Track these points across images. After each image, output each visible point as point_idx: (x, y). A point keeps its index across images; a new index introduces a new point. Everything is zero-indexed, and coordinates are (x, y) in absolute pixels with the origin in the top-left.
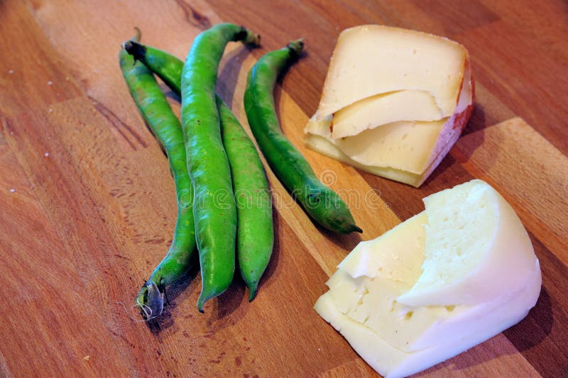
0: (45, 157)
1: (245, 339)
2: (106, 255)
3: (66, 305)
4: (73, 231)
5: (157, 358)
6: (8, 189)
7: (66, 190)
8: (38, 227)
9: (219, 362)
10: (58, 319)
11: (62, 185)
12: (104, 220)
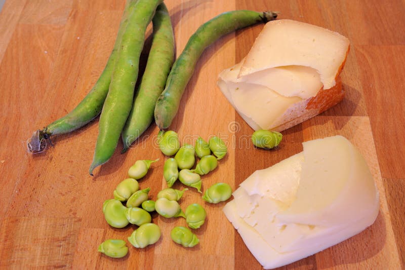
0: (77, 39)
1: (88, 188)
2: (60, 108)
3: (18, 127)
4: (55, 88)
5: (36, 178)
6: (45, 50)
7: (72, 62)
8: (41, 78)
9: (64, 195)
10: (8, 133)
11: (72, 58)
12: (75, 87)
